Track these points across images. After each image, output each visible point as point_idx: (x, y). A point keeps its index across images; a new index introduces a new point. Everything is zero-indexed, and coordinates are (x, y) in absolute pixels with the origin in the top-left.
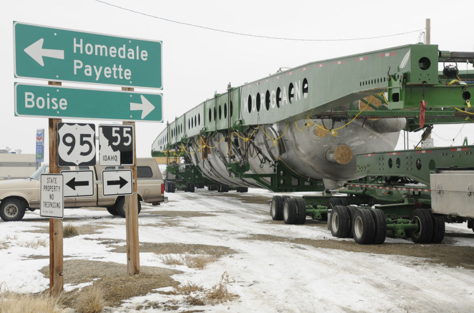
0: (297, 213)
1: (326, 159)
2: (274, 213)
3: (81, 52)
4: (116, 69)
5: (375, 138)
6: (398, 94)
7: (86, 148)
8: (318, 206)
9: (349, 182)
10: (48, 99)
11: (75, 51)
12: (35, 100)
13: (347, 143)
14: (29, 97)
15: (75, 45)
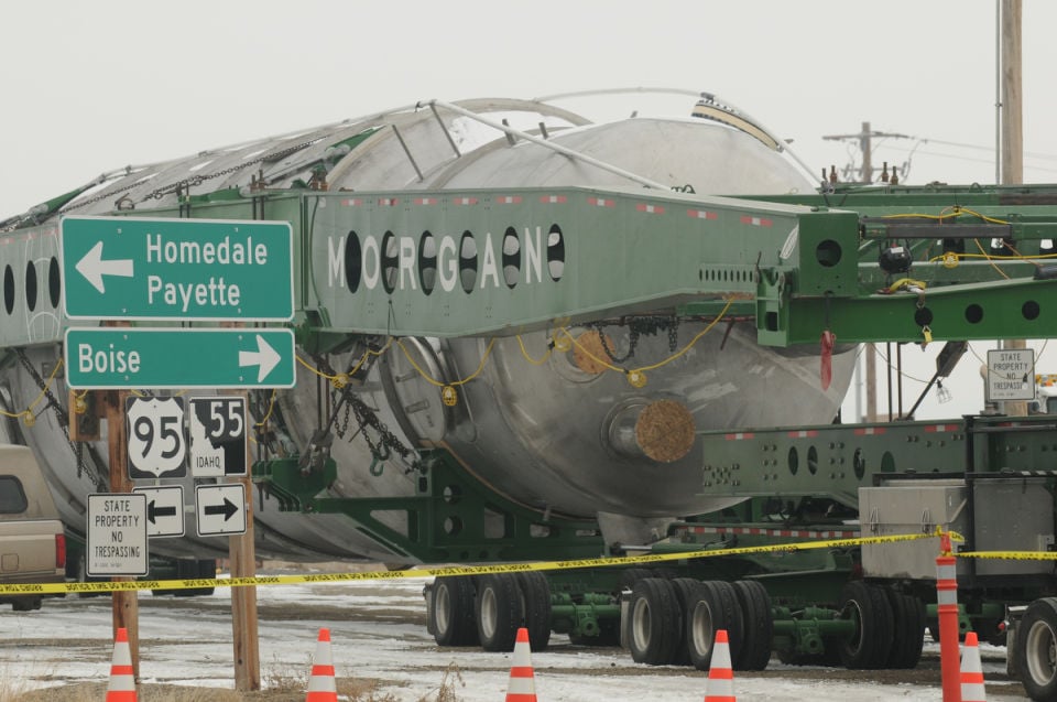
0: (524, 615)
1: (609, 443)
2: (442, 624)
3: (159, 260)
4: (215, 287)
5: (770, 372)
6: (776, 314)
7: (170, 443)
8: (588, 596)
9: (689, 519)
10: (112, 354)
11: (149, 260)
12: (93, 357)
13: (679, 389)
14: (86, 352)
15: (150, 248)
